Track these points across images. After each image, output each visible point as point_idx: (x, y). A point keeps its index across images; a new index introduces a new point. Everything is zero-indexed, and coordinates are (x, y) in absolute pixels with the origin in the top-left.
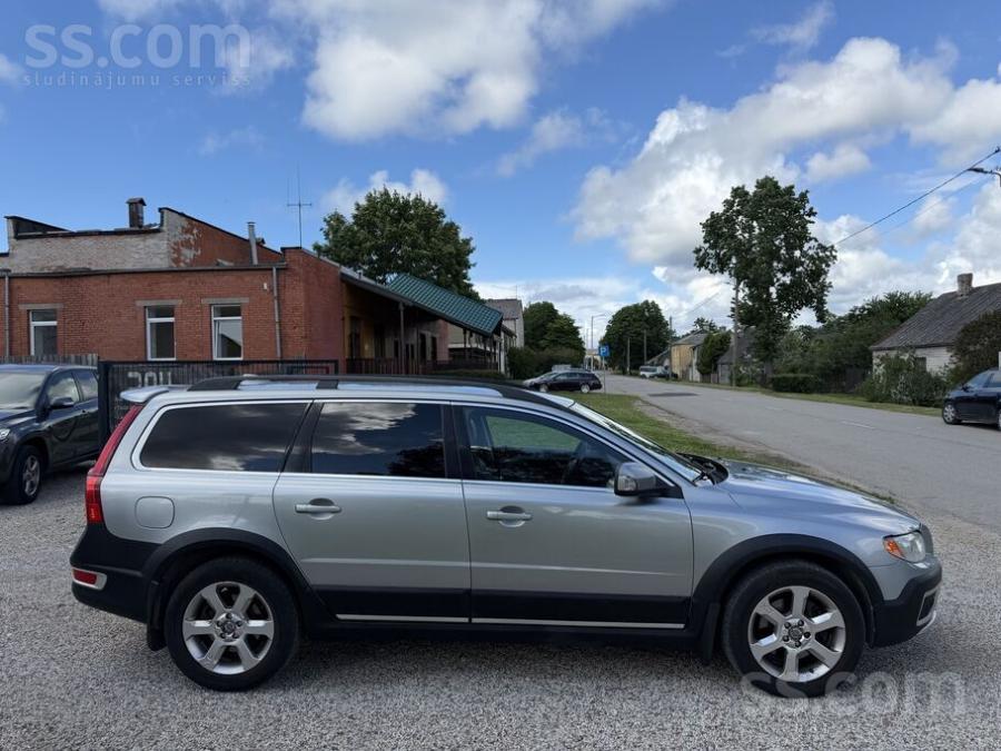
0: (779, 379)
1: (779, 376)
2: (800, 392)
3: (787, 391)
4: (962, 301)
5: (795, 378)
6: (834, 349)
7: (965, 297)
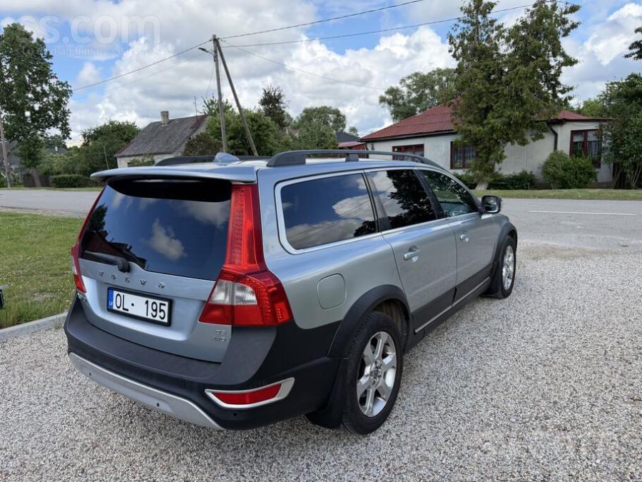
0: (60, 179)
1: (60, 176)
2: (75, 187)
3: (66, 187)
4: (165, 127)
5: (71, 178)
6: (87, 158)
7: (166, 125)
